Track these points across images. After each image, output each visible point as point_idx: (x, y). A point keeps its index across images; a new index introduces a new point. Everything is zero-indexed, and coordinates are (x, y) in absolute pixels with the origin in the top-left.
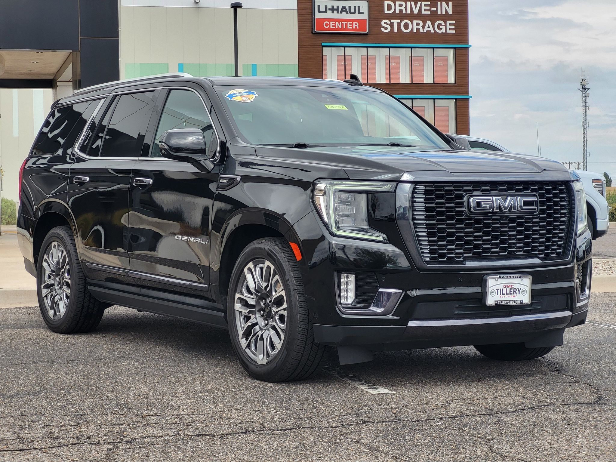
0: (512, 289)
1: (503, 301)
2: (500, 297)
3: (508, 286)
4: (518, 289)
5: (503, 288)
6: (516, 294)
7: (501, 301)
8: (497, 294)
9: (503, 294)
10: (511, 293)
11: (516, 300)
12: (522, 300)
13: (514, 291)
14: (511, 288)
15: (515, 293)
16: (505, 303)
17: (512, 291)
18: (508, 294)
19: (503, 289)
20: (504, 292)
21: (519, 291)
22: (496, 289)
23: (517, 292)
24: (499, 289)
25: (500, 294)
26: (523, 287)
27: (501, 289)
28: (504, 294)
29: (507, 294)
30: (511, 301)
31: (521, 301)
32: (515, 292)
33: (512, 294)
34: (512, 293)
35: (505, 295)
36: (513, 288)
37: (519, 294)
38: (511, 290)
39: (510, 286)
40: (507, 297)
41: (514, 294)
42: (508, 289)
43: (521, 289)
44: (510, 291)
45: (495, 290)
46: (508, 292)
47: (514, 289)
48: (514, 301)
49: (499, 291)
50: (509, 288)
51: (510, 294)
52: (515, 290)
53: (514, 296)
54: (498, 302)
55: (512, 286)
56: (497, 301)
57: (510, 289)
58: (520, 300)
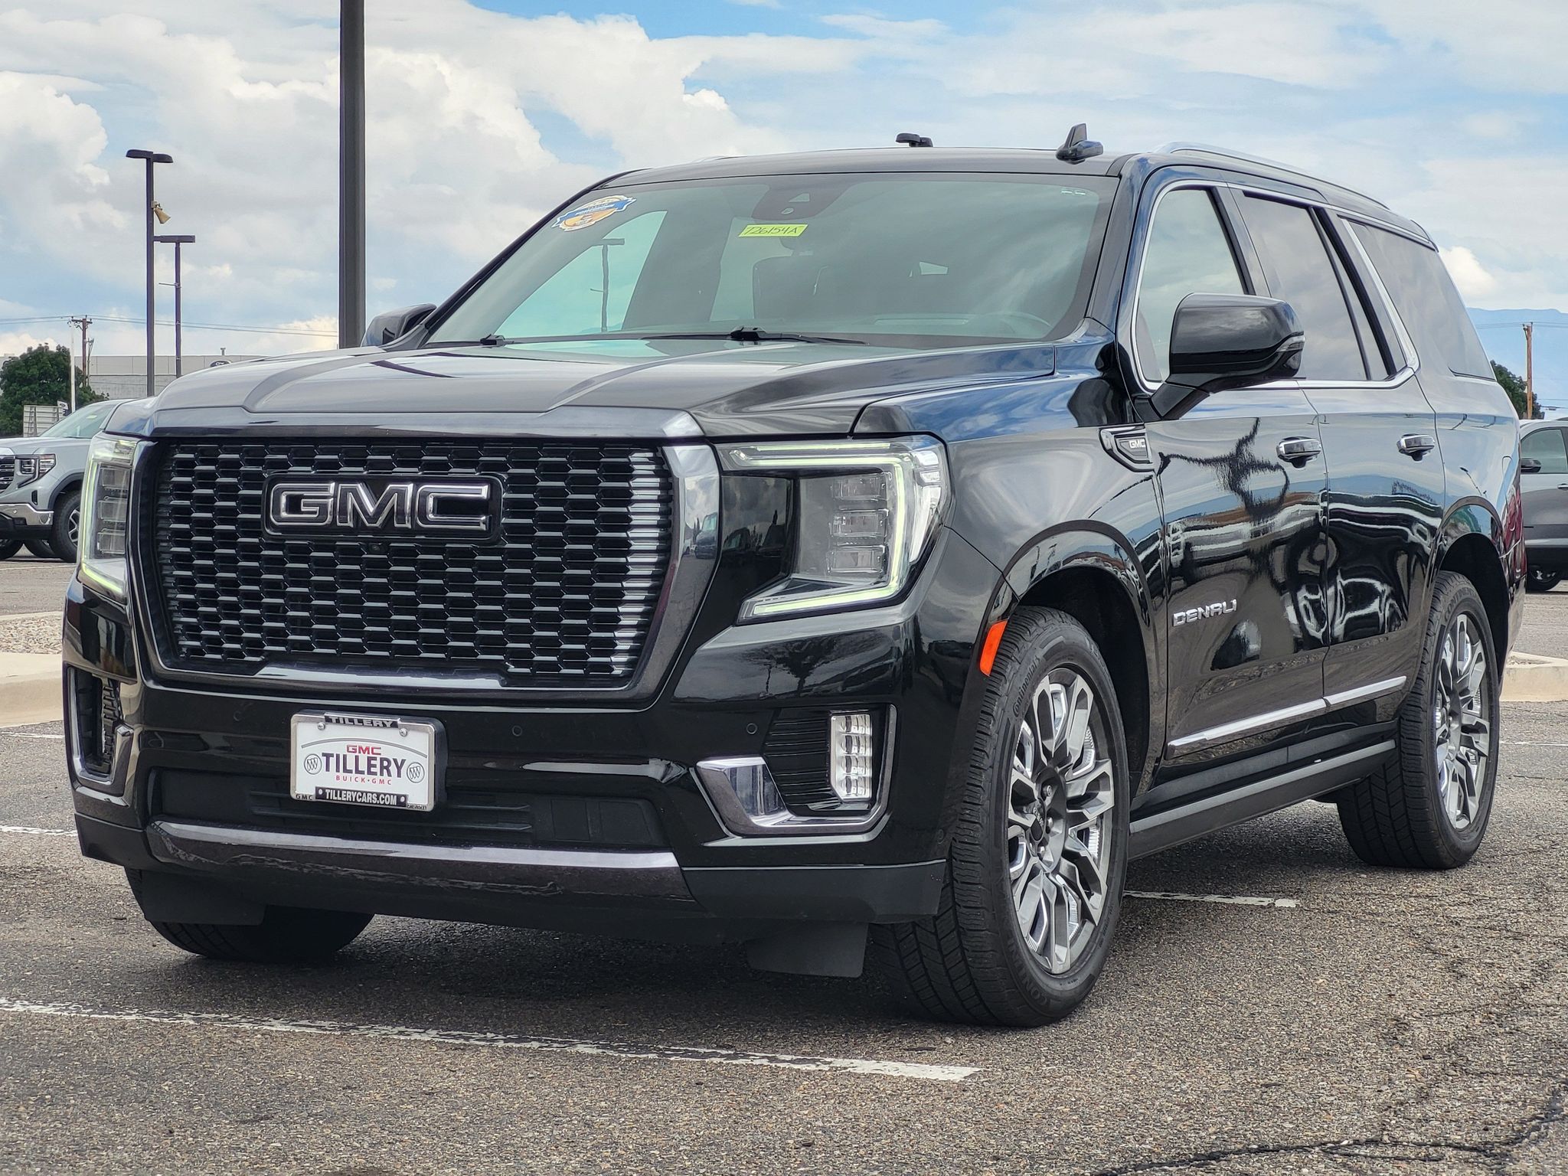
0: (375, 759)
1: (341, 791)
2: (338, 778)
3: (360, 748)
4: (395, 760)
5: (346, 753)
6: (389, 774)
7: (336, 790)
8: (328, 769)
9: (345, 770)
10: (373, 770)
11: (385, 795)
12: (405, 796)
13: (382, 768)
14: (371, 755)
15: (385, 770)
16: (346, 798)
17: (375, 766)
18: (362, 773)
19: (345, 757)
20: (351, 766)
21: (399, 768)
22: (324, 755)
23: (393, 768)
24: (332, 755)
25: (338, 770)
26: (410, 758)
27: (338, 756)
28: (350, 772)
29: (358, 771)
30: (367, 793)
31: (402, 799)
32: (387, 768)
33: (375, 774)
34: (377, 770)
35: (354, 775)
36: (378, 757)
37: (399, 775)
38: (373, 762)
39: (367, 749)
40: (359, 779)
41: (382, 774)
42: (363, 759)
43: (403, 761)
44: (370, 766)
45: (320, 756)
46: (363, 766)
47: (382, 760)
48: (378, 795)
49: (333, 760)
50: (366, 755)
51: (370, 773)
52: (385, 764)
53: (382, 782)
54: (325, 793)
55: (375, 751)
56: (324, 789)
57: (369, 759)
58: (399, 797)
